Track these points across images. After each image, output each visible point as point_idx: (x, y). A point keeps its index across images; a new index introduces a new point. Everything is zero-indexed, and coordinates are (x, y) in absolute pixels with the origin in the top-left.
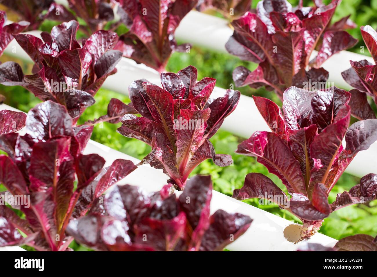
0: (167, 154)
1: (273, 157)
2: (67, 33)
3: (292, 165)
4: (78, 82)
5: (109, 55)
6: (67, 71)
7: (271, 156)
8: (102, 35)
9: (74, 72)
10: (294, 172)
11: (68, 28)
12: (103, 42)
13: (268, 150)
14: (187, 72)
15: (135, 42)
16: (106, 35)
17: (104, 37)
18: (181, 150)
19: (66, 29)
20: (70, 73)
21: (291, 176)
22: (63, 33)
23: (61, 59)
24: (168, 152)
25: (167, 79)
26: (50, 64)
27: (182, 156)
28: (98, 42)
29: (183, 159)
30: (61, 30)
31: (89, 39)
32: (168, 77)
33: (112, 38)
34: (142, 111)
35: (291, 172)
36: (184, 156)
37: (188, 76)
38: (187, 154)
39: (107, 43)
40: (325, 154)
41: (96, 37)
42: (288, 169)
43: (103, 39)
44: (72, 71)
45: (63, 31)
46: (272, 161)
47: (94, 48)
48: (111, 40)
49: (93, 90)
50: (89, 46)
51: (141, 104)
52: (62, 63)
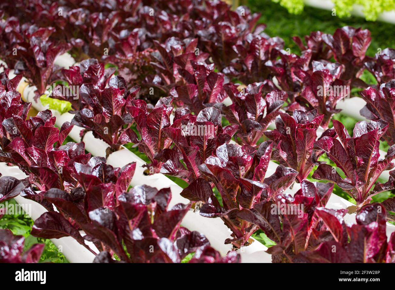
0: (290, 157)
1: (336, 155)
2: (257, 89)
3: (348, 161)
4: (255, 117)
5: (277, 103)
6: (249, 109)
7: (335, 154)
8: (278, 92)
9: (254, 111)
10: (349, 166)
11: (258, 86)
12: (277, 97)
13: (333, 150)
14: (313, 112)
15: (307, 105)
16: (280, 93)
17: (279, 94)
18: (300, 157)
19: (256, 87)
20: (251, 111)
21: (347, 169)
22: (254, 89)
23: (247, 102)
24: (290, 156)
25: (299, 114)
26: (240, 104)
27: (301, 162)
28: (275, 96)
29: (301, 163)
30: (253, 87)
31: (268, 94)
32: (300, 113)
33: (283, 95)
34: (282, 132)
35: (347, 166)
36: (302, 161)
37: (314, 115)
38: (304, 160)
39: (279, 97)
40: (365, 156)
41: (274, 93)
42: (346, 164)
43: (278, 95)
44: (252, 109)
45: (254, 88)
46: (335, 157)
47: (271, 100)
48: (282, 96)
49: (265, 123)
50: (268, 98)
51: (282, 128)
52: (246, 104)
